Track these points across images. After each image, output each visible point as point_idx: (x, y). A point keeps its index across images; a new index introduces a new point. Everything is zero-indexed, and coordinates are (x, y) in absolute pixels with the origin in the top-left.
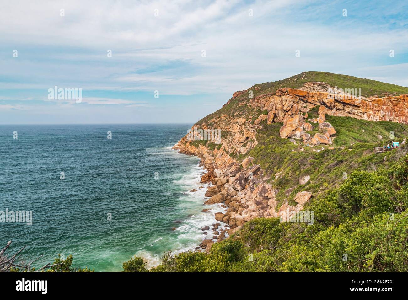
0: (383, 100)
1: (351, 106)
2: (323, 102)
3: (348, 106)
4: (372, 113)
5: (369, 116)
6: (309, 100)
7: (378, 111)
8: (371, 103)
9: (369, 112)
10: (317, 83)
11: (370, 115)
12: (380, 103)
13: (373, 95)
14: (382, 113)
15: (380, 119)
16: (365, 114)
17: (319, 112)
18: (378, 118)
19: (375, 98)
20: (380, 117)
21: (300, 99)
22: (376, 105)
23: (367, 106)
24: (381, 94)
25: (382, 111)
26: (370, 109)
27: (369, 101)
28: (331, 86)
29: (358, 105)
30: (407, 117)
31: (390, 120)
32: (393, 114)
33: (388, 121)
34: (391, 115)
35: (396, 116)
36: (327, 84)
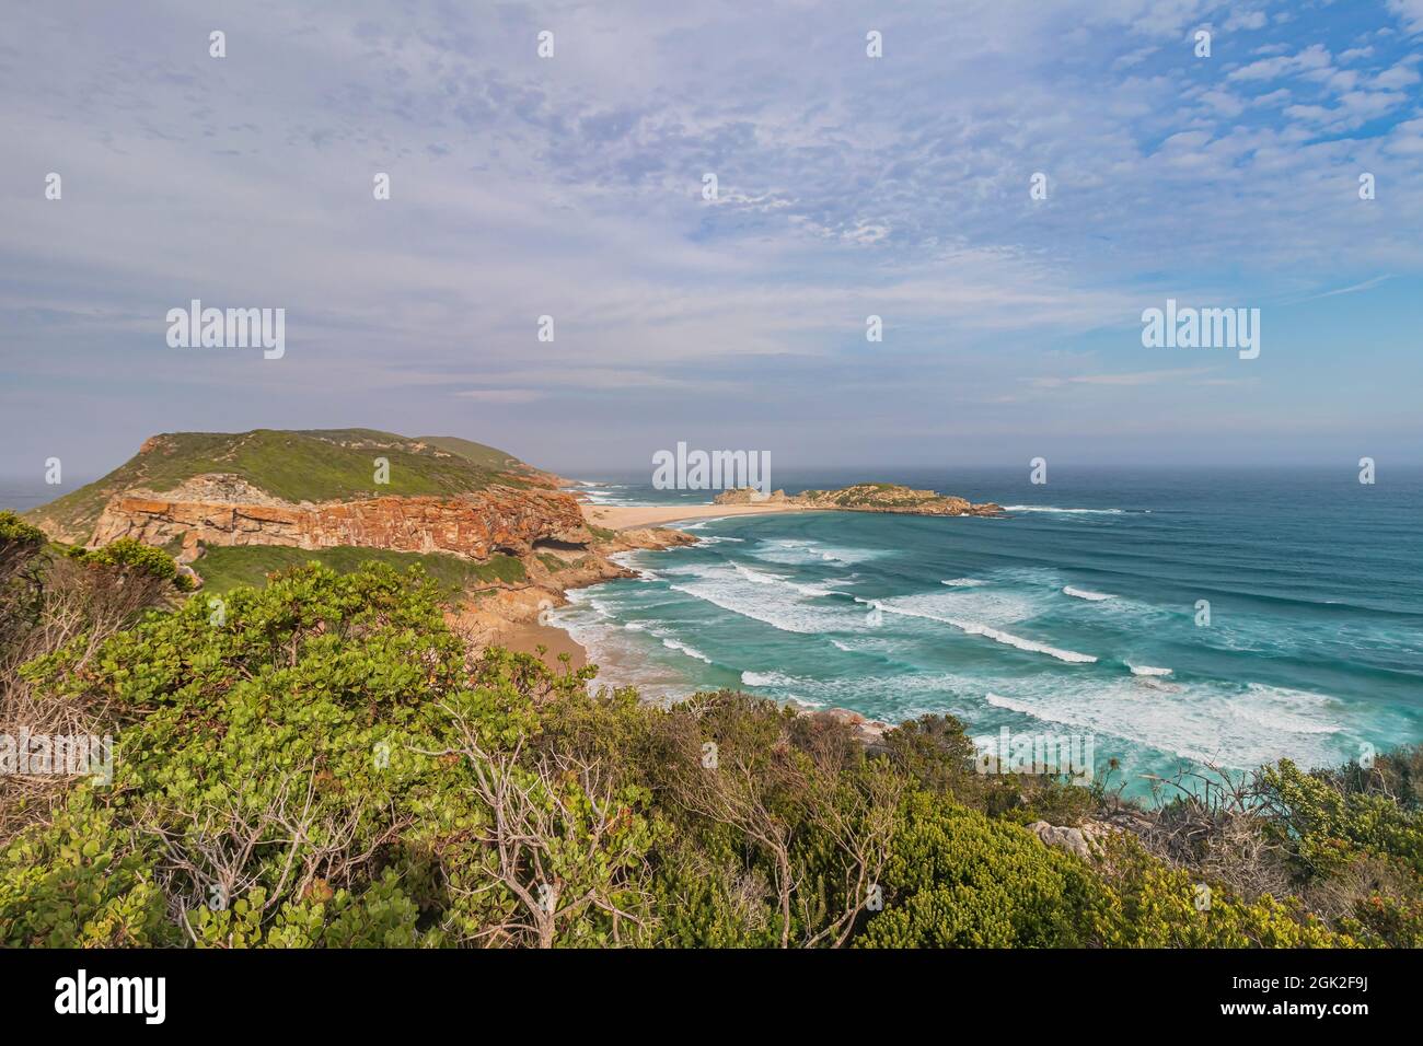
0: (346, 507)
1: (275, 524)
2: (208, 521)
3: (268, 523)
4: (320, 532)
5: (315, 539)
6: (177, 518)
7: (335, 528)
8: (319, 515)
9: (315, 532)
10: (215, 478)
11: (317, 536)
12: (339, 514)
13: (332, 498)
14: (342, 531)
15: (339, 542)
16: (306, 535)
17: (185, 544)
18: (334, 540)
19: (331, 506)
20: (339, 538)
21: (151, 518)
22: (331, 517)
23: (309, 521)
25: (342, 528)
26: (317, 525)
27: (315, 513)
28: (249, 484)
29: (289, 520)
30: (389, 535)
31: (358, 542)
32: (363, 532)
33: (354, 544)
34: (359, 534)
35: (367, 536)
36: (241, 478)
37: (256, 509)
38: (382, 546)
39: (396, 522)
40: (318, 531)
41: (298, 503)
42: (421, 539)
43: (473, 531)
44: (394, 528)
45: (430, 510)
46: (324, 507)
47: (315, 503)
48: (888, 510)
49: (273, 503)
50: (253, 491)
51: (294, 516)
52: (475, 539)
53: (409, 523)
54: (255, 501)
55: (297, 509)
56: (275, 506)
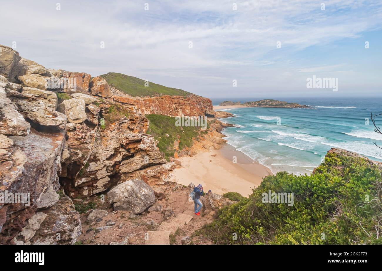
0: (152, 99)
1: (128, 105)
3: (125, 104)
5: (143, 111)
7: (149, 107)
8: (143, 102)
9: (142, 109)
11: (143, 110)
12: (150, 102)
13: (146, 95)
14: (151, 109)
15: (150, 113)
16: (140, 110)
18: (149, 112)
19: (147, 98)
20: (150, 111)
22: (147, 103)
23: (140, 104)
24: (153, 94)
25: (152, 107)
26: (143, 106)
27: (142, 101)
28: (116, 89)
29: (134, 103)
30: (167, 110)
31: (157, 113)
32: (159, 109)
33: (156, 113)
34: (158, 110)
35: (160, 110)
36: (113, 86)
37: (121, 98)
38: (166, 114)
39: (170, 105)
40: (144, 108)
41: (135, 97)
42: (178, 112)
43: (195, 109)
44: (169, 107)
45: (181, 101)
46: (145, 98)
47: (141, 97)
48: (274, 107)
49: (126, 96)
50: (118, 91)
51: (135, 102)
52: (195, 112)
53: (174, 106)
54: (120, 95)
55: (135, 99)
56: (128, 98)
